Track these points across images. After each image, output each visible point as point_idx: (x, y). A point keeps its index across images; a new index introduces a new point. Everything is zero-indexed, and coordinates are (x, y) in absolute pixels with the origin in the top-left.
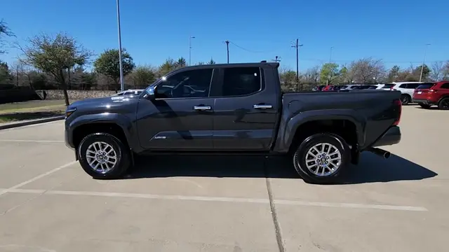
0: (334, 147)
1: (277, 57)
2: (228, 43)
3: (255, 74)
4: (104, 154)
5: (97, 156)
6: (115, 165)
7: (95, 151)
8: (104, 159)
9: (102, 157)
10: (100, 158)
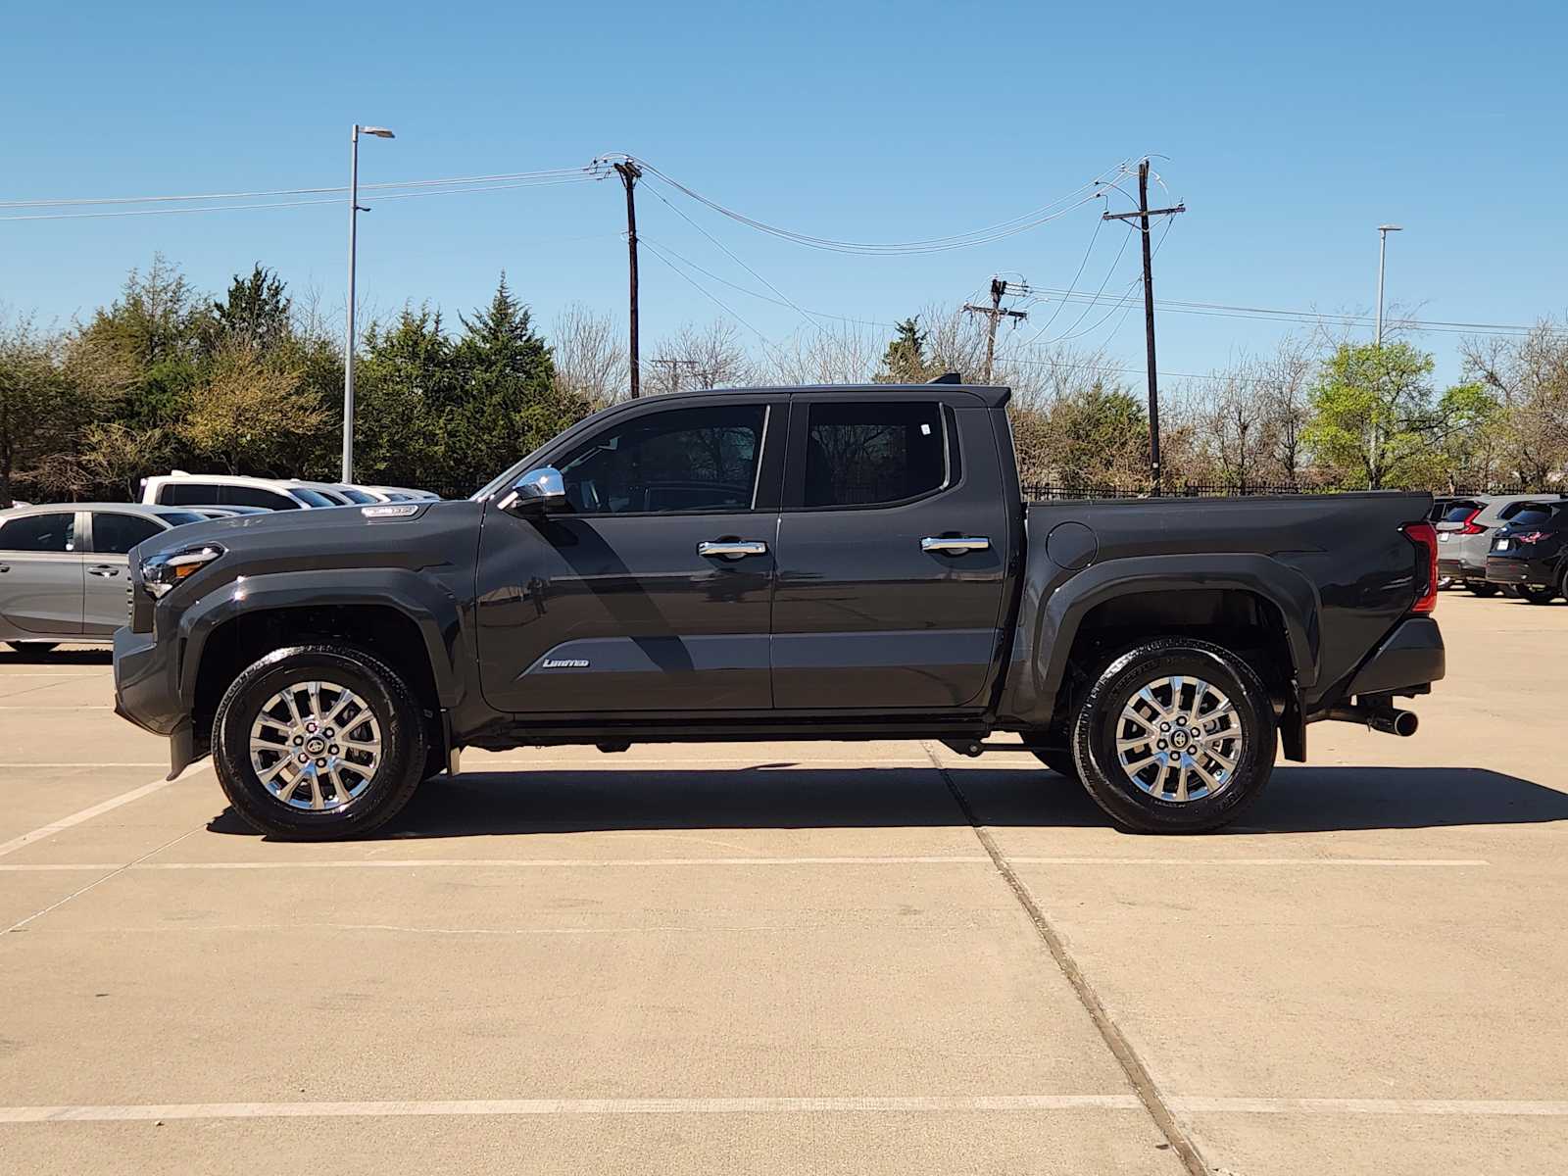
0: (1213, 690)
1: (998, 289)
2: (629, 173)
3: (926, 429)
4: (329, 733)
5: (298, 741)
6: (370, 779)
7: (293, 720)
8: (325, 754)
9: (322, 747)
10: (311, 750)
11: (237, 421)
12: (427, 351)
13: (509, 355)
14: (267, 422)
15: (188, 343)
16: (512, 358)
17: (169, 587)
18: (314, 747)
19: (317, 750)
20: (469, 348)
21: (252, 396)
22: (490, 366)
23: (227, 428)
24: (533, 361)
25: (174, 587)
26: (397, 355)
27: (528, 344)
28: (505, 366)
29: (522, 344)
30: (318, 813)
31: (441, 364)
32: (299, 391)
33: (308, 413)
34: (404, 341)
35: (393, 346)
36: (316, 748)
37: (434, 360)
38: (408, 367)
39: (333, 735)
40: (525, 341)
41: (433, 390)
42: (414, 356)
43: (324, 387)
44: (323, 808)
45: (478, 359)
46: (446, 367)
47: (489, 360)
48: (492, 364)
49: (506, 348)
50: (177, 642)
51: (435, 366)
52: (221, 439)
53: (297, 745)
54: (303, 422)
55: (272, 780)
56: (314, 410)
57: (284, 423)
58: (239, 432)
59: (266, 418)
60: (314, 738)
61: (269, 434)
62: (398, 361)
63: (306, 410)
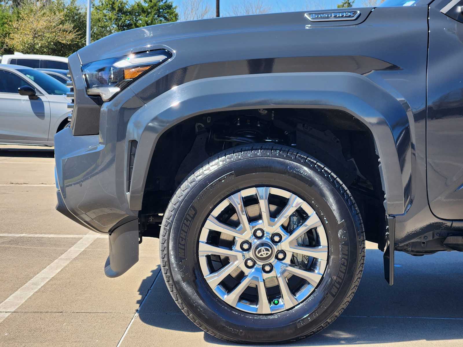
4: (277, 239)
5: (246, 246)
6: (316, 285)
7: (241, 225)
8: (273, 260)
9: (269, 253)
10: (259, 255)
11: (34, 37)
12: (119, 7)
13: (157, 9)
14: (48, 38)
15: (7, 3)
16: (158, 10)
17: (117, 89)
18: (262, 253)
19: (265, 256)
20: (138, 5)
21: (42, 24)
22: (148, 14)
23: (29, 40)
24: (168, 12)
25: (122, 90)
26: (104, 9)
27: (165, 4)
28: (155, 14)
29: (163, 4)
30: (264, 318)
31: (125, 13)
32: (62, 23)
33: (68, 33)
34: (108, 2)
35: (102, 4)
36: (264, 253)
37: (122, 11)
38: (110, 14)
39: (280, 241)
40: (164, 3)
41: (121, 26)
42: (113, 9)
43: (74, 21)
44: (269, 312)
45: (142, 11)
46: (127, 15)
47: (148, 12)
48: (149, 13)
49: (155, 6)
50: (125, 145)
51: (122, 14)
52: (27, 45)
53: (244, 250)
54: (65, 37)
55: (219, 284)
56: (71, 32)
57: (57, 38)
58: (35, 42)
59: (48, 35)
60: (262, 245)
61: (49, 43)
62: (105, 11)
63: (67, 31)
